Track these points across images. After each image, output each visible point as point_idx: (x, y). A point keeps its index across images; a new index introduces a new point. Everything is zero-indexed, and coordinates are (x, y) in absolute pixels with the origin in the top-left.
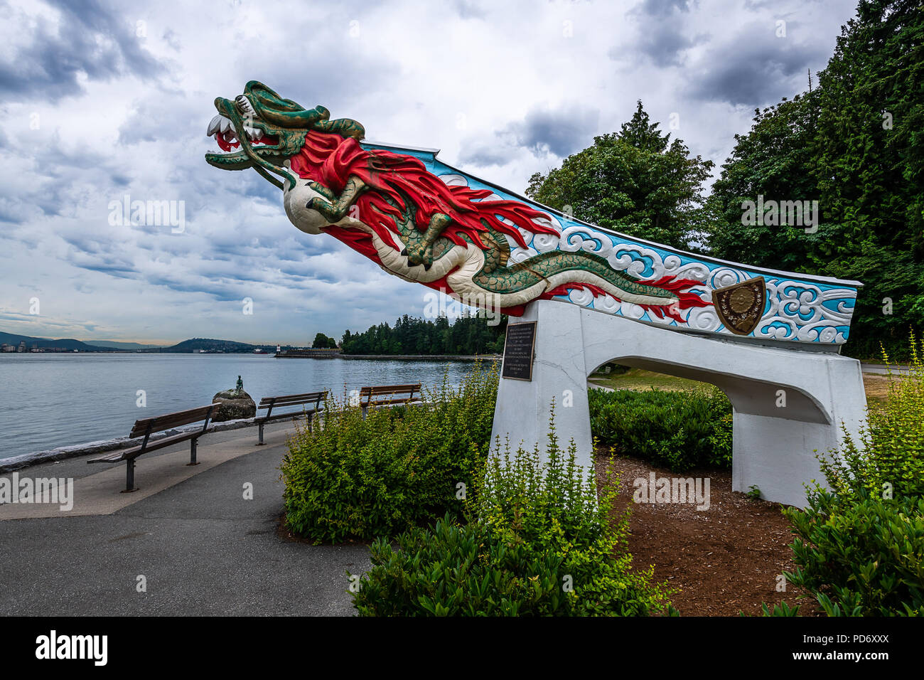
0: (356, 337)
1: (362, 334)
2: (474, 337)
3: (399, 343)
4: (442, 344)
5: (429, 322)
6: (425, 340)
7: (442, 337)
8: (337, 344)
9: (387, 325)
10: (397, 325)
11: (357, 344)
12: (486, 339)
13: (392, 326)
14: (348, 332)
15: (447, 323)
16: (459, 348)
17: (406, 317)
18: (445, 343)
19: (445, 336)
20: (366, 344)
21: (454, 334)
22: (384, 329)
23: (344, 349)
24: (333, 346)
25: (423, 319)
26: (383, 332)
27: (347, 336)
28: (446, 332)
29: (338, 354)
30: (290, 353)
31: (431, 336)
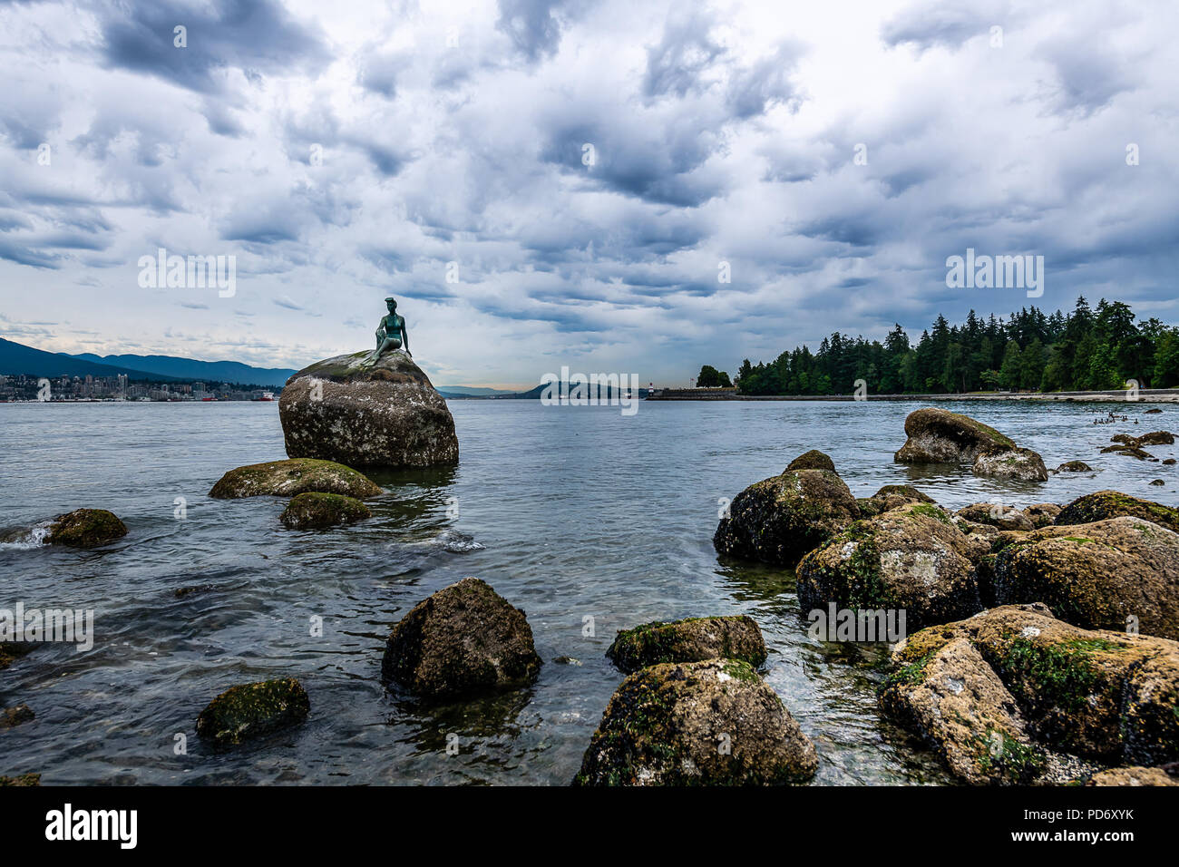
0: (760, 370)
1: (768, 365)
2: (956, 363)
3: (827, 377)
4: (897, 376)
5: (875, 343)
6: (870, 371)
7: (898, 366)
8: (732, 382)
9: (806, 350)
10: (822, 350)
11: (761, 380)
12: (980, 367)
13: (814, 352)
14: (747, 363)
15: (906, 343)
16: (929, 382)
17: (836, 337)
18: (903, 375)
19: (903, 363)
20: (776, 379)
21: (919, 360)
22: (802, 358)
23: (742, 386)
24: (726, 383)
25: (864, 339)
26: (800, 361)
27: (746, 369)
28: (906, 357)
29: (733, 395)
30: (668, 395)
31: (879, 364)
